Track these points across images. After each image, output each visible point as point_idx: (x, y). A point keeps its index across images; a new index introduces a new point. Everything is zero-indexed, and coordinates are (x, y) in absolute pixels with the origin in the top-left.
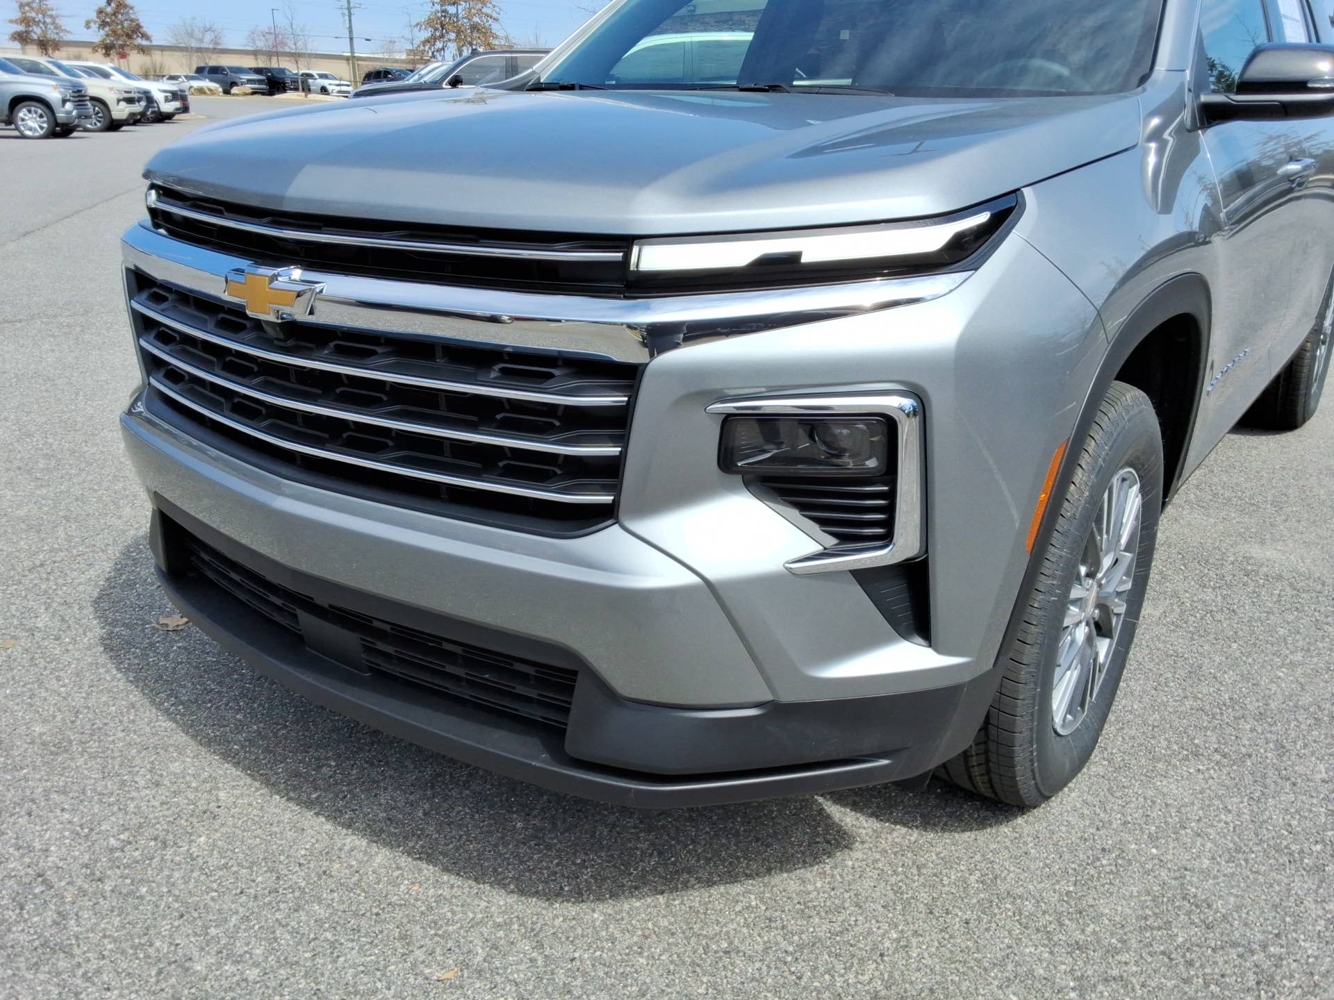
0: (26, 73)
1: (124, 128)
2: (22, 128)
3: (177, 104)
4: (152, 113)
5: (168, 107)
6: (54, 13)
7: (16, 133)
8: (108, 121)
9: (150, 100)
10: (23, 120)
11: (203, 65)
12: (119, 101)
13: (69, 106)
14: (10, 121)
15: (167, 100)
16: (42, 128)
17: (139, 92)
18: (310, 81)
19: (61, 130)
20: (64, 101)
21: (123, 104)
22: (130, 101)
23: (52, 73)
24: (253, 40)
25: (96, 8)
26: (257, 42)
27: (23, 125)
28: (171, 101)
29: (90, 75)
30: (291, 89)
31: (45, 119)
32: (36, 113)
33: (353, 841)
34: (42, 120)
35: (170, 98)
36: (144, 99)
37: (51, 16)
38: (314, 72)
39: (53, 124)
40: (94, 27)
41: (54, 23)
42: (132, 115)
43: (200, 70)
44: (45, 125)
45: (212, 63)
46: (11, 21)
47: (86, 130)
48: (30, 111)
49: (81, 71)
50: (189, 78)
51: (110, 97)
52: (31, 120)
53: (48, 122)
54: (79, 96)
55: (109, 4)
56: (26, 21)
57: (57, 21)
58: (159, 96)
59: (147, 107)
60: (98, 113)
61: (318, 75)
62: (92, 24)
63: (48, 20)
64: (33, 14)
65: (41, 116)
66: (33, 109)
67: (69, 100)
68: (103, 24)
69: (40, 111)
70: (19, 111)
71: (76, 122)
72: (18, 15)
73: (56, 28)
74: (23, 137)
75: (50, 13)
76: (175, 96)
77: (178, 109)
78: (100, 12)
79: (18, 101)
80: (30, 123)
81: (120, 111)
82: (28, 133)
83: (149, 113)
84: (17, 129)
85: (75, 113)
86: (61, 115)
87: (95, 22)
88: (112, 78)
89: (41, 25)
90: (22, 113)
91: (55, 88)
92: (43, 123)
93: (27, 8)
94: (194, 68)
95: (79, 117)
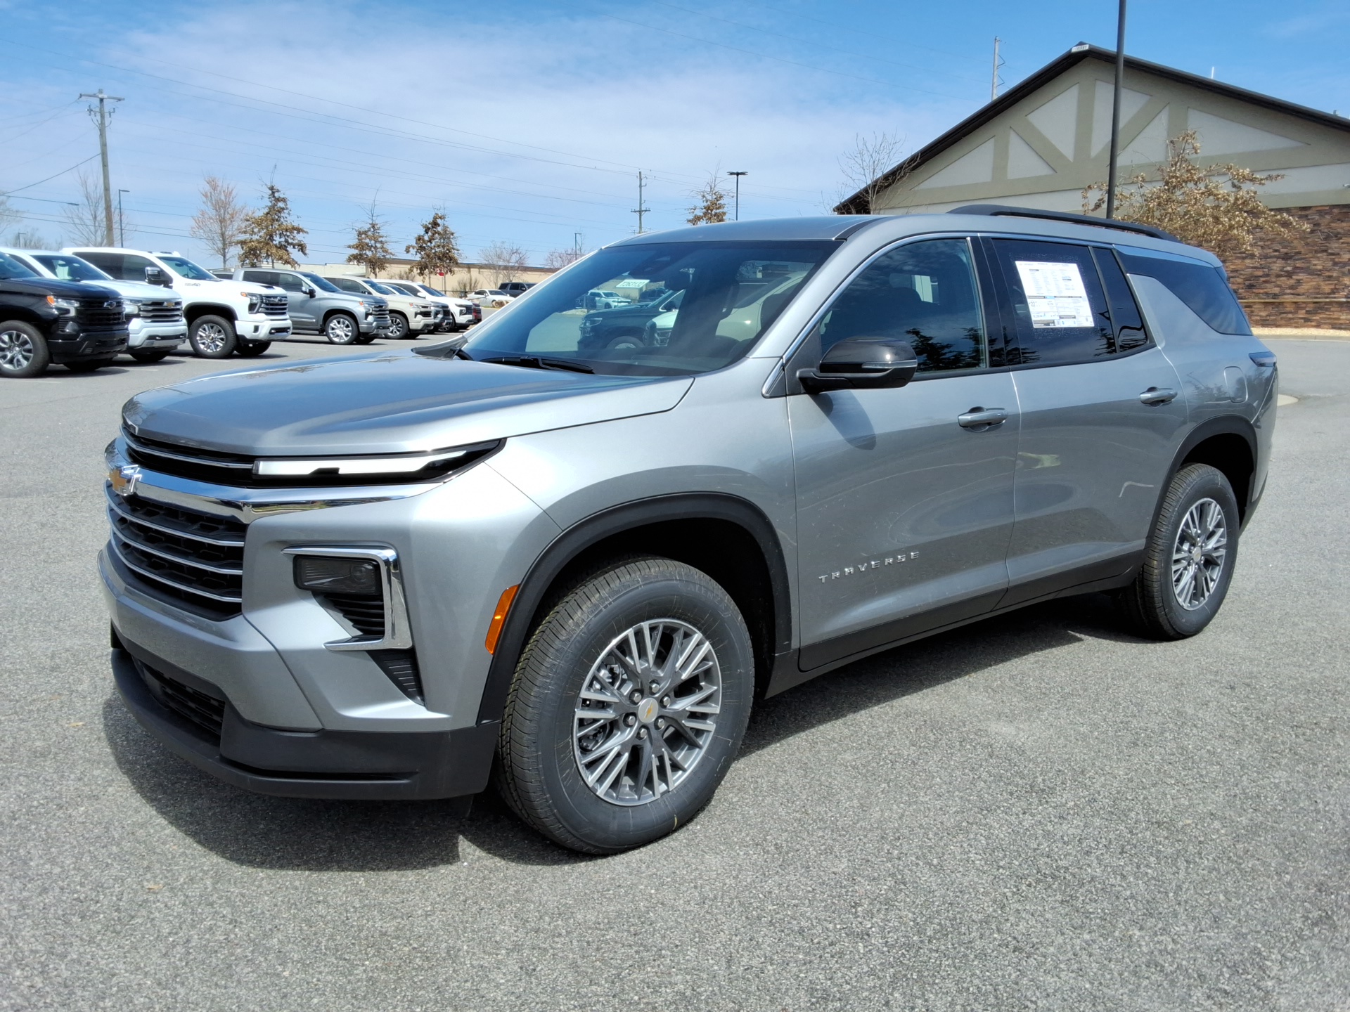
0: (341, 291)
1: (420, 337)
2: (332, 336)
3: (470, 317)
4: (447, 324)
5: (461, 319)
6: (383, 239)
7: (325, 339)
8: (405, 331)
9: (446, 311)
10: (333, 329)
11: (507, 281)
12: (416, 314)
13: (370, 318)
14: (322, 331)
15: (461, 313)
16: (347, 336)
17: (438, 307)
18: (597, 298)
19: (362, 338)
20: (367, 315)
21: (419, 317)
22: (426, 314)
23: (364, 291)
24: (552, 261)
25: (416, 236)
26: (554, 263)
27: (332, 333)
28: (465, 314)
29: (401, 292)
30: (580, 306)
31: (350, 329)
32: (344, 323)
33: (163, 821)
34: (347, 329)
35: (464, 312)
36: (442, 312)
37: (381, 242)
38: (601, 292)
39: (356, 333)
40: (413, 251)
41: (382, 247)
42: (426, 326)
43: (503, 286)
44: (350, 334)
45: (515, 281)
46: (349, 247)
47: (387, 337)
48: (339, 323)
49: (393, 288)
50: (492, 293)
51: (410, 311)
52: (340, 330)
53: (352, 331)
54: (380, 310)
55: (427, 233)
56: (361, 246)
57: (385, 246)
58: (455, 310)
59: (443, 319)
60: (399, 323)
61: (604, 294)
62: (411, 249)
63: (379, 245)
64: (367, 241)
65: (347, 326)
66: (342, 320)
67: (371, 314)
68: (421, 248)
69: (347, 322)
70: (331, 322)
71: (375, 332)
72: (355, 241)
73: (383, 251)
74: (332, 342)
75: (380, 239)
76: (469, 310)
77: (469, 321)
78: (419, 239)
79: (333, 313)
80: (338, 332)
81: (417, 322)
82: (336, 340)
83: (444, 324)
84: (327, 335)
85: (374, 324)
86: (363, 326)
87: (413, 247)
88: (419, 294)
89: (373, 249)
90: (334, 324)
91: (361, 303)
92: (349, 331)
93: (363, 236)
94: (499, 285)
95: (378, 327)
